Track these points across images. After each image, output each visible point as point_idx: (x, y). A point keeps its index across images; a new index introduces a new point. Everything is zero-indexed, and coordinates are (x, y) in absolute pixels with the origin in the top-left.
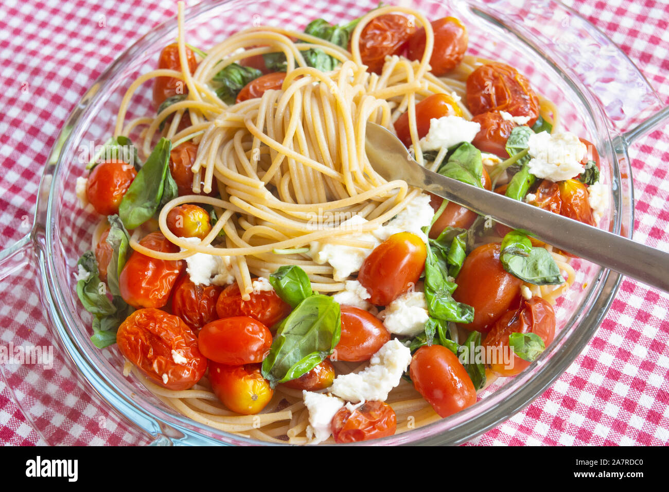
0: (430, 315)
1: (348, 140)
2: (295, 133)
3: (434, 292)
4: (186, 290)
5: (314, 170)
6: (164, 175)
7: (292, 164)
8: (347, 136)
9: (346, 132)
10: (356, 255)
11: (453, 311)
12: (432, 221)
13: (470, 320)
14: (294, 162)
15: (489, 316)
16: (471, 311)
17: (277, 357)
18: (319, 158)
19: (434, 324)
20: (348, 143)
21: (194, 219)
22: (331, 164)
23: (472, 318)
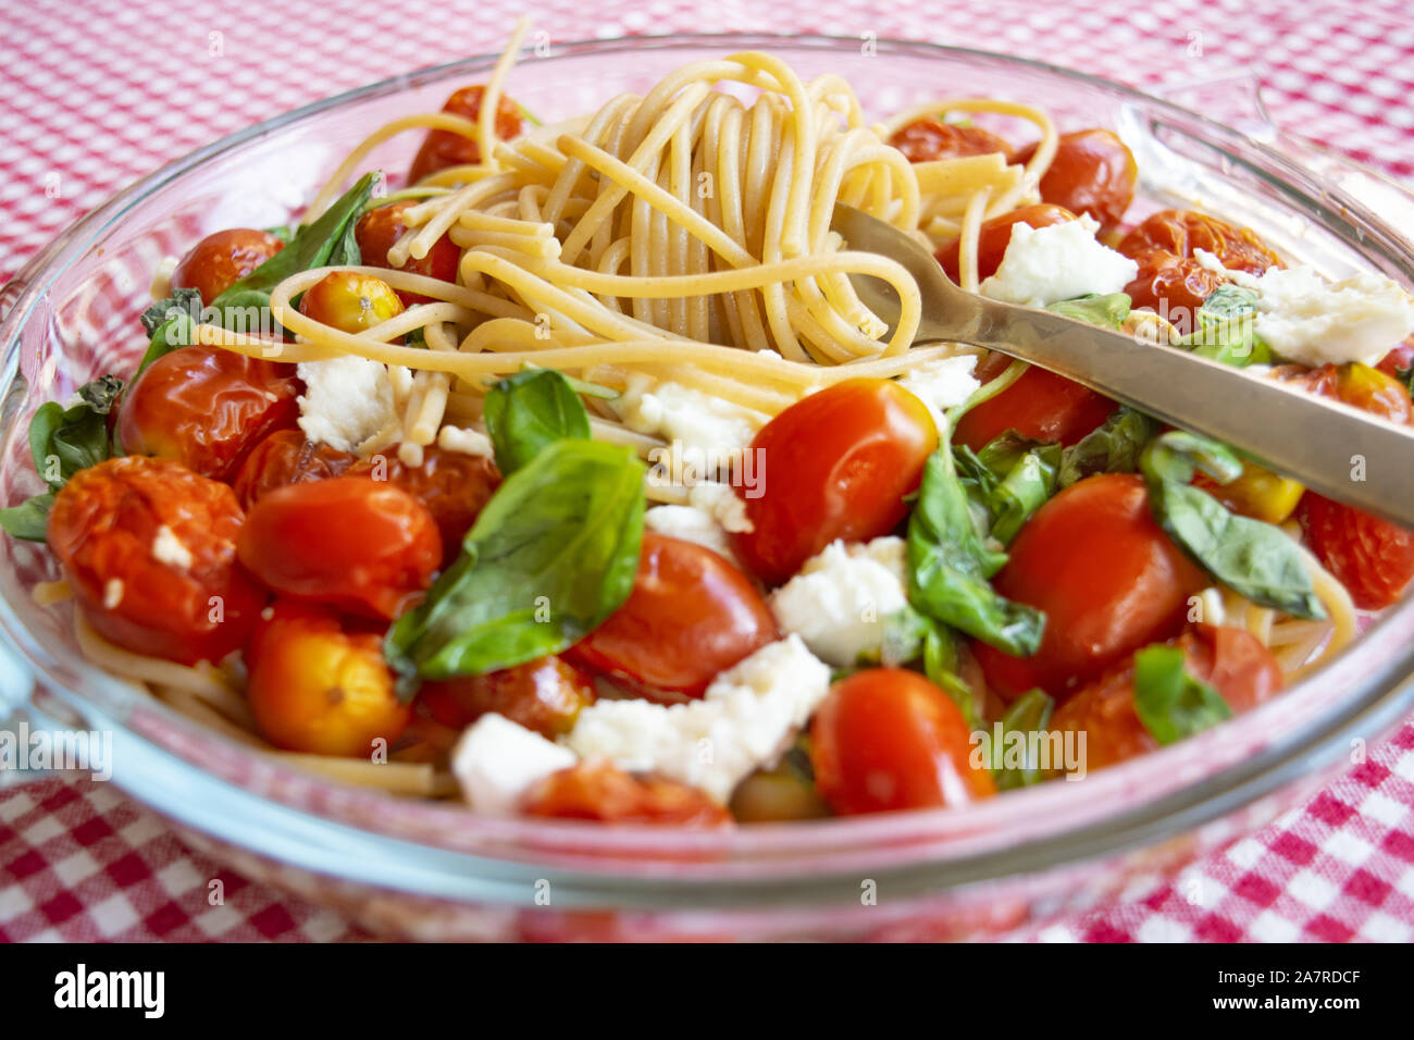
0: (910, 599)
1: (795, 177)
2: (669, 143)
3: (934, 539)
4: (279, 443)
5: (692, 240)
6: (338, 229)
7: (642, 212)
8: (795, 169)
9: (794, 162)
10: (741, 423)
11: (979, 604)
12: (970, 399)
13: (1024, 646)
14: (647, 207)
15: (1088, 651)
16: (1036, 620)
17: (441, 609)
18: (713, 210)
19: (916, 624)
20: (792, 186)
21: (358, 291)
22: (740, 232)
23: (1034, 642)
